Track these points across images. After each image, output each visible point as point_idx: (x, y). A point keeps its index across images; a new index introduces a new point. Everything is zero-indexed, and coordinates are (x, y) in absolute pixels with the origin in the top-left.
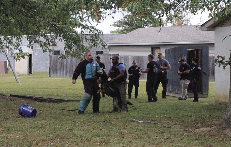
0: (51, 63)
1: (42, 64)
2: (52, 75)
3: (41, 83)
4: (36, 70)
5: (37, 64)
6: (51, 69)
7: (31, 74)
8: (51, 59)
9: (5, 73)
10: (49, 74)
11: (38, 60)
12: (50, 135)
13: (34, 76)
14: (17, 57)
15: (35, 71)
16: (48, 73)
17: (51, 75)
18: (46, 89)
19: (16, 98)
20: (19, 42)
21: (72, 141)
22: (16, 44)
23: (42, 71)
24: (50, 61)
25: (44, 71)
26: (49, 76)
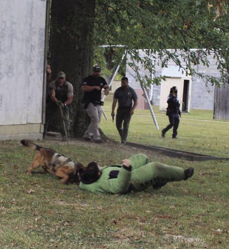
0: (219, 96)
1: (206, 97)
2: (219, 116)
3: (195, 127)
4: (197, 106)
5: (199, 97)
6: (218, 106)
7: (186, 113)
8: (219, 90)
9: (145, 109)
10: (214, 114)
11: (201, 91)
12: (148, 210)
13: (189, 116)
14: (147, 82)
15: (195, 108)
16: (213, 112)
17: (217, 116)
18: (198, 137)
19: (134, 148)
20: (149, 57)
21: (176, 223)
22: (145, 60)
23: (206, 109)
24: (217, 92)
25: (209, 109)
26: (214, 117)
